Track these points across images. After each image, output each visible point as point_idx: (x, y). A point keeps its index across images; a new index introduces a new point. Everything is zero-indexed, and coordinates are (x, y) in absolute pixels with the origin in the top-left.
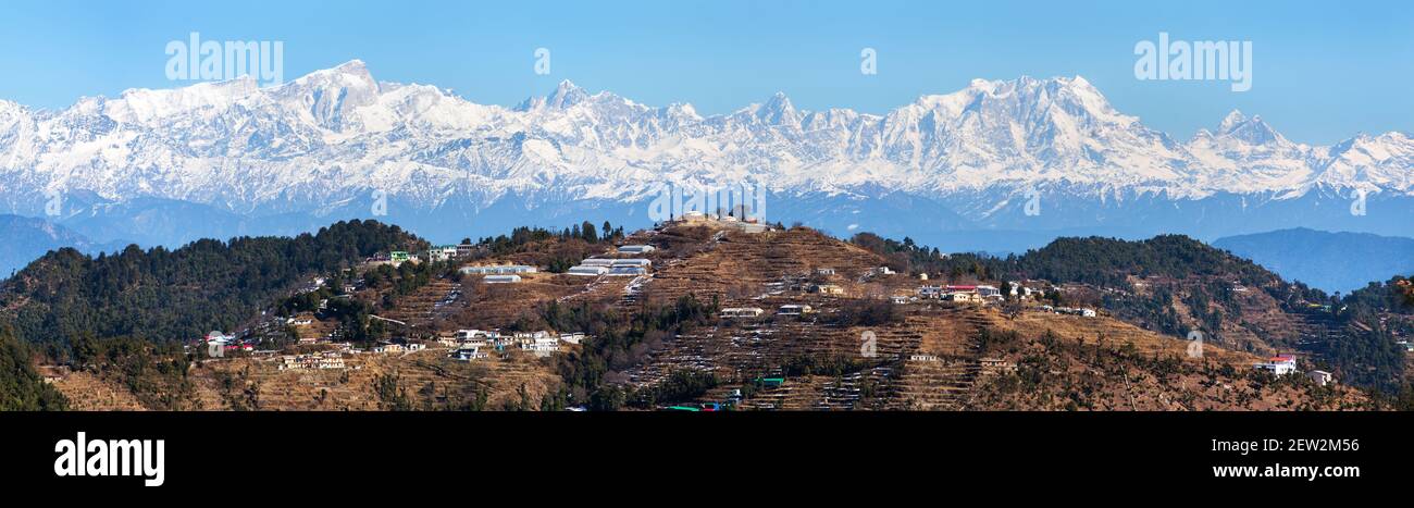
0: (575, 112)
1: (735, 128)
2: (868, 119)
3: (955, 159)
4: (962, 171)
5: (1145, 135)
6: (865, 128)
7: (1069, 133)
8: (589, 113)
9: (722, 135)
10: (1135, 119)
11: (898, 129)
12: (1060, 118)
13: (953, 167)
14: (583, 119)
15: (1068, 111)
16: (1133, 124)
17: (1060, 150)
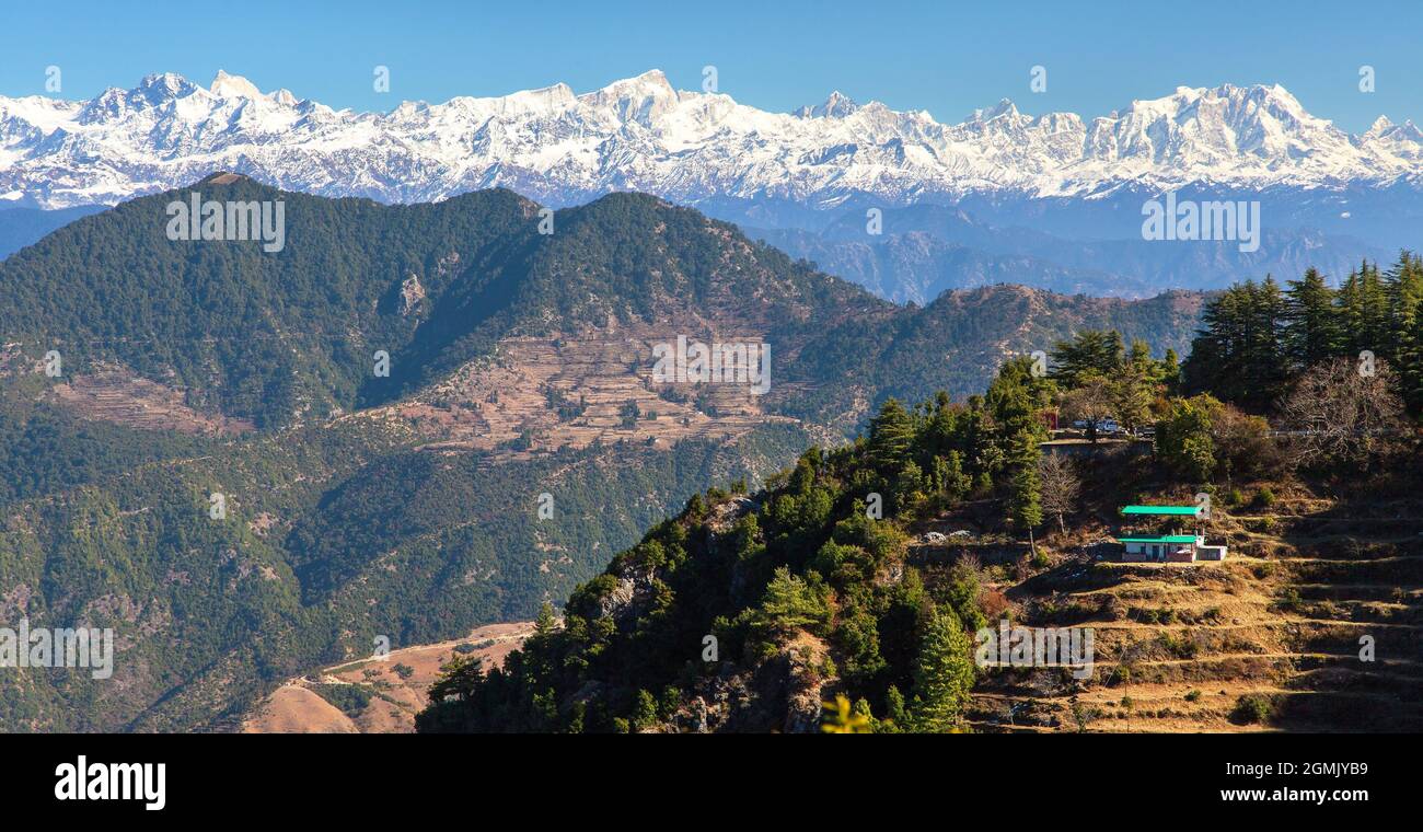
0: (850, 120)
1: (993, 132)
2: (1104, 122)
3: (1189, 158)
4: (1198, 168)
5: (1337, 136)
6: (1102, 130)
7: (1277, 137)
8: (863, 121)
9: (982, 139)
10: (1329, 122)
11: (1133, 131)
12: (1268, 122)
13: (1188, 166)
14: (858, 127)
15: (1274, 115)
16: (1328, 127)
17: (1270, 149)
